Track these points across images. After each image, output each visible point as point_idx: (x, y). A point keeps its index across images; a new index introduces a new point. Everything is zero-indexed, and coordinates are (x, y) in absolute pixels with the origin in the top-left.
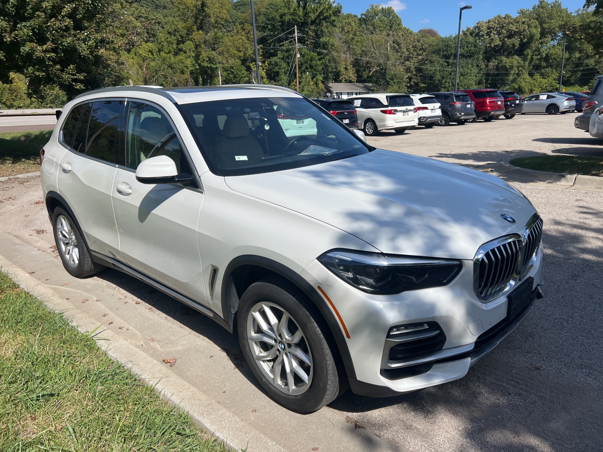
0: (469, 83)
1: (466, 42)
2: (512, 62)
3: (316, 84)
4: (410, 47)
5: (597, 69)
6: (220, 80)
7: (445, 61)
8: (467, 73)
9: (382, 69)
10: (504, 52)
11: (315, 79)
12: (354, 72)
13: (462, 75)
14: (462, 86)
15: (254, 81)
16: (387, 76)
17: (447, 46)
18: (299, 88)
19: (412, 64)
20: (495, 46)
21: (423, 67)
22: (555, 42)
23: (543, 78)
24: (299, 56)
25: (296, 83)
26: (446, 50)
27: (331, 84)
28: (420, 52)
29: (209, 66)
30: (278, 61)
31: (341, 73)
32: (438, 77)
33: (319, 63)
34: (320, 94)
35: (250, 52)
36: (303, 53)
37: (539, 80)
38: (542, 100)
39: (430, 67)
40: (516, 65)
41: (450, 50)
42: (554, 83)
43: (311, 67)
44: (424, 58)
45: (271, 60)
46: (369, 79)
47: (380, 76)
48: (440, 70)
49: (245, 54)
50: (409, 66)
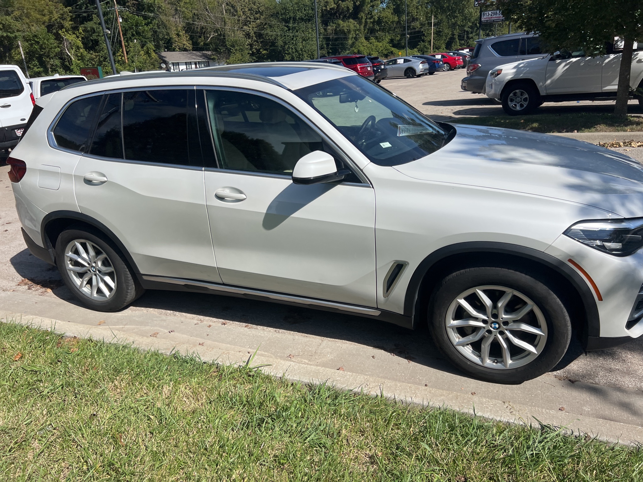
0: (312, 49)
1: (303, 5)
2: (349, 26)
3: (147, 53)
4: (247, 10)
5: (423, 31)
6: (22, 53)
7: (285, 26)
8: (309, 38)
9: (220, 35)
10: (339, 15)
11: (145, 48)
12: (187, 38)
13: (304, 40)
14: (305, 51)
15: (67, 51)
16: (227, 43)
17: (285, 9)
18: (128, 58)
19: (251, 28)
20: (330, 9)
21: (263, 32)
22: (385, 5)
23: (378, 41)
24: (121, 21)
25: (123, 52)
26: (285, 14)
27: (163, 54)
28: (258, 16)
29: (5, 35)
30: (95, 26)
31: (173, 41)
32: (280, 43)
33: (146, 28)
34: (154, 65)
35: (56, 16)
36: (125, 17)
37: (375, 43)
38: (399, 64)
39: (271, 31)
40: (353, 28)
41: (288, 13)
42: (389, 46)
43: (138, 33)
44: (263, 22)
45: (86, 26)
46: (206, 47)
47: (219, 43)
48: (281, 35)
49: (50, 20)
50: (248, 32)
